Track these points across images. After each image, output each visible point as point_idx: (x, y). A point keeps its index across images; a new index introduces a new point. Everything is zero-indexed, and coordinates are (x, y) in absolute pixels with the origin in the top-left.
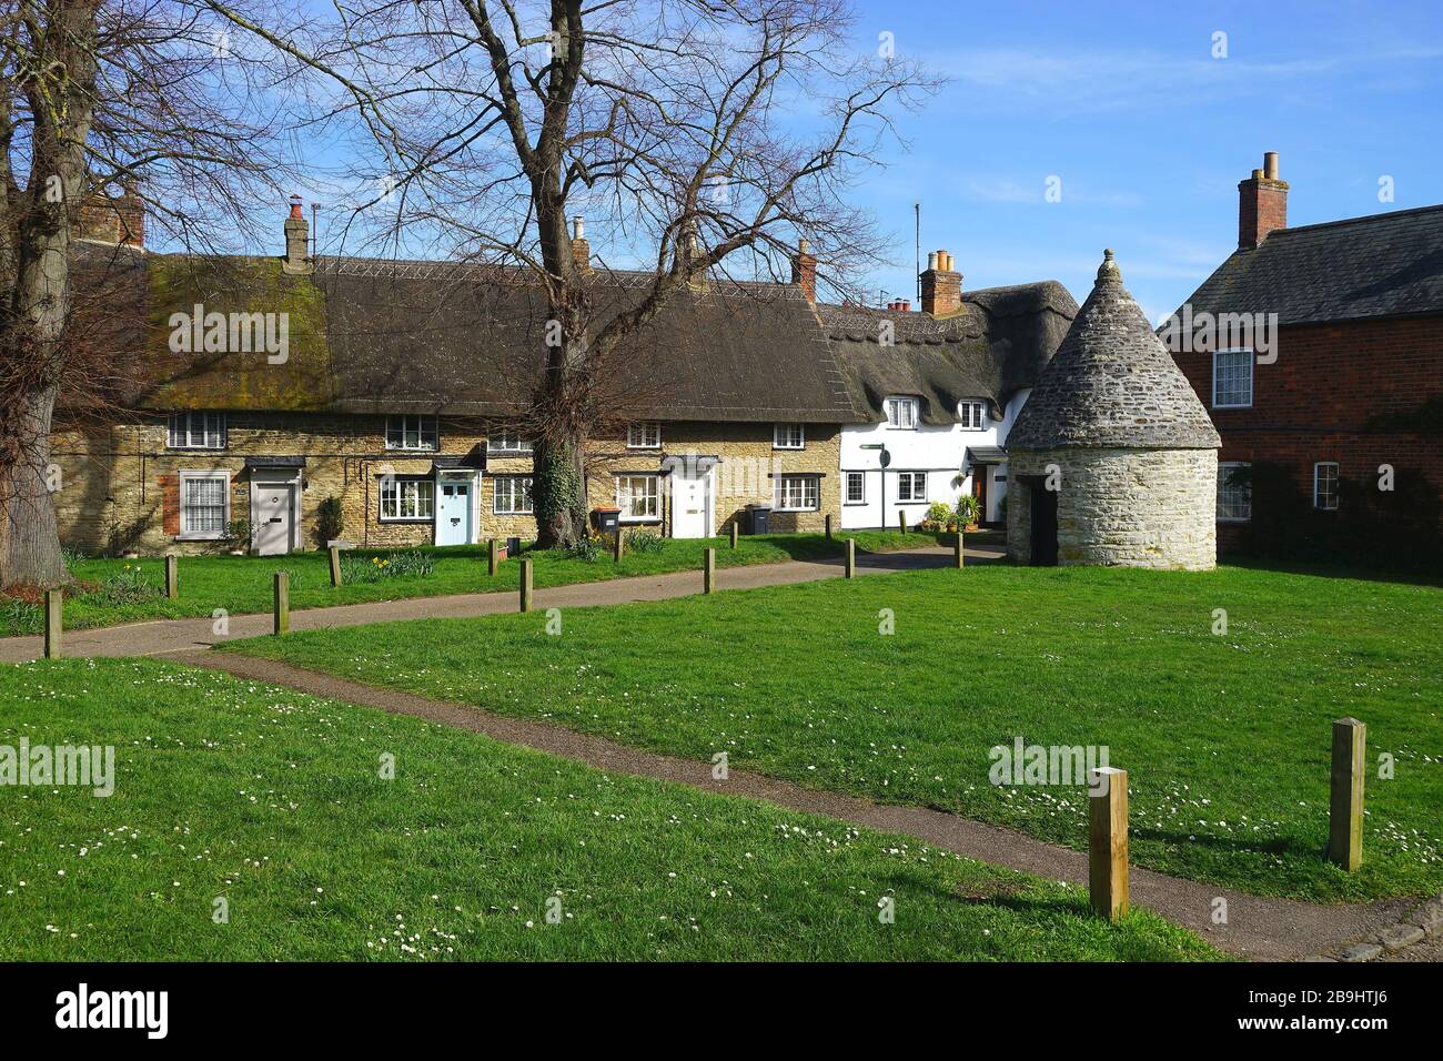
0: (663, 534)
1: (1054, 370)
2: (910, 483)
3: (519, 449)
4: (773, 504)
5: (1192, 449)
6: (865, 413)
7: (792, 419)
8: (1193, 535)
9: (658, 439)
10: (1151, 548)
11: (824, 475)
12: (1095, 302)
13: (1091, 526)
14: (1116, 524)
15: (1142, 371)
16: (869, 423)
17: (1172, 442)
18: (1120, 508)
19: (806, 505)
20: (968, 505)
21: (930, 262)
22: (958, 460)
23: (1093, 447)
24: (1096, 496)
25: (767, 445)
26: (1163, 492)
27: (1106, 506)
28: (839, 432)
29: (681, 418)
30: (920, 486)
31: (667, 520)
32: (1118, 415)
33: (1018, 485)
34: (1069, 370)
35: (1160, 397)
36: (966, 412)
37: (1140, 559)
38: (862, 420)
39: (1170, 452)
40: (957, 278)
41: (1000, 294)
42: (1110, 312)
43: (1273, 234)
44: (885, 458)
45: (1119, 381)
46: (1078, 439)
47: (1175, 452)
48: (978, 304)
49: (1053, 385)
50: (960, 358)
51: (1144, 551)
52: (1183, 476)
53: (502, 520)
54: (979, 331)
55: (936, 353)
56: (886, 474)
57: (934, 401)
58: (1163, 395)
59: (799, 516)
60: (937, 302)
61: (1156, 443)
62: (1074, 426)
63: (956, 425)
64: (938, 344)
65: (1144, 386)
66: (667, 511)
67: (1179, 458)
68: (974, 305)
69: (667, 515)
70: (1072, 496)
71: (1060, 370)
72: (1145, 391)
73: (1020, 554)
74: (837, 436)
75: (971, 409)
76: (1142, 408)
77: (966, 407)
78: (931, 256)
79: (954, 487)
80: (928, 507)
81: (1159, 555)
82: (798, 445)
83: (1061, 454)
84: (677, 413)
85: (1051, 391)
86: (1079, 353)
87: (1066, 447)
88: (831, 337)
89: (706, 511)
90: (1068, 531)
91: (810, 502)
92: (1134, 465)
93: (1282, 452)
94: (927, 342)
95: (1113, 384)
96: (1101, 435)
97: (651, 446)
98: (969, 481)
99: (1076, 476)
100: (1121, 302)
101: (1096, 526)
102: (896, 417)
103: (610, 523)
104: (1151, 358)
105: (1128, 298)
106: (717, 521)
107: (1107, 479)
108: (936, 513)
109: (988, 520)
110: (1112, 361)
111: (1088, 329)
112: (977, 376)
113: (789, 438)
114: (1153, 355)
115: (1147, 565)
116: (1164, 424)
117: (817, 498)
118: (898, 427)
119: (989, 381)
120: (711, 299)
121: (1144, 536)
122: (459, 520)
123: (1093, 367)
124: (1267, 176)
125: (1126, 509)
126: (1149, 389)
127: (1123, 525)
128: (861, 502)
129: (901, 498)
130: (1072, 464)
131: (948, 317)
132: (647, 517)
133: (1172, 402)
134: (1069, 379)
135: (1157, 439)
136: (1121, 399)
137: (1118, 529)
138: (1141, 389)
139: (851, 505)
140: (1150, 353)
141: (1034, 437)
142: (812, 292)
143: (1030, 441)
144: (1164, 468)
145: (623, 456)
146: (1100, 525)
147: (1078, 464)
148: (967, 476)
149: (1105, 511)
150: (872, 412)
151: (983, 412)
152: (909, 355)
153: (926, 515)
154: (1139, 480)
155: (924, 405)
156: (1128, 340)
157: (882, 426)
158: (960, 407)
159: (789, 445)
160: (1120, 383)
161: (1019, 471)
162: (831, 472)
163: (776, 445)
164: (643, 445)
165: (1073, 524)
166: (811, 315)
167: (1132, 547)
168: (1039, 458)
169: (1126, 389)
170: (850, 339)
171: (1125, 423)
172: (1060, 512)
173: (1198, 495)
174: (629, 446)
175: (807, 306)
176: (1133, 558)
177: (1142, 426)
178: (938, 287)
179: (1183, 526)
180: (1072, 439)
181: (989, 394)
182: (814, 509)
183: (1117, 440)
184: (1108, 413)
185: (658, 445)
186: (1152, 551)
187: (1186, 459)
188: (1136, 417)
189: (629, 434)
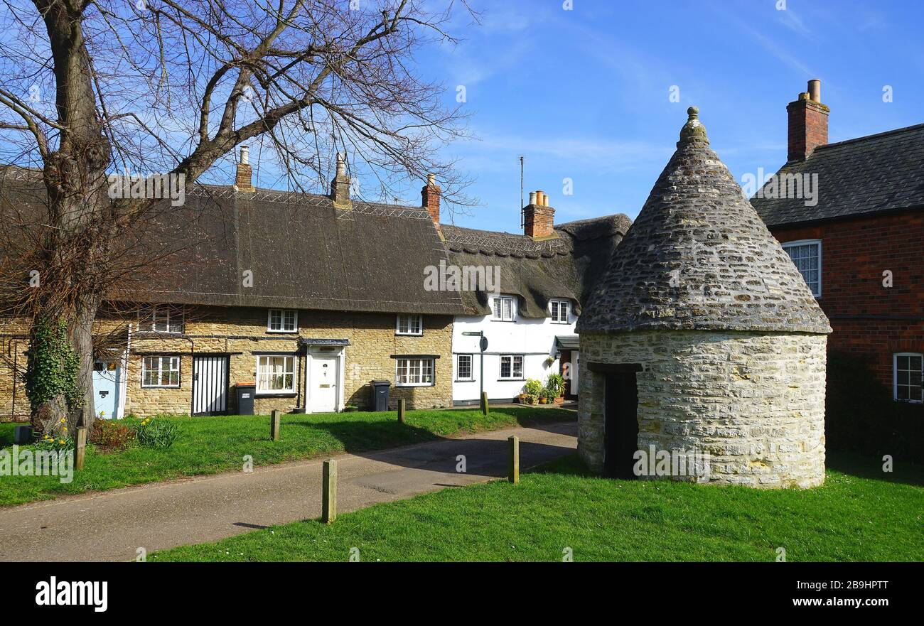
0: (298, 405)
1: (632, 240)
2: (510, 364)
3: (168, 332)
4: (395, 380)
5: (804, 333)
6: (473, 307)
7: (410, 311)
8: (807, 442)
9: (296, 324)
10: (757, 460)
11: (439, 357)
12: (679, 163)
13: (681, 431)
14: (713, 428)
15: (739, 238)
16: (476, 316)
17: (783, 325)
18: (719, 407)
19: (424, 381)
20: (556, 382)
21: (531, 199)
22: (549, 346)
23: (684, 330)
24: (687, 391)
25: (391, 332)
26: (772, 389)
27: (700, 404)
28: (452, 322)
29: (313, 308)
30: (518, 366)
31: (302, 393)
32: (714, 290)
33: (590, 375)
34: (651, 238)
35: (763, 269)
36: (555, 309)
37: (744, 474)
38: (470, 313)
39: (780, 337)
40: (550, 212)
41: (582, 224)
42: (697, 173)
43: (818, 149)
44: (484, 343)
45: (713, 249)
46: (664, 319)
47: (786, 337)
48: (566, 231)
49: (633, 256)
50: (552, 269)
51: (748, 463)
52: (795, 368)
53: (149, 392)
54: (567, 250)
55: (533, 265)
56: (484, 356)
57: (529, 300)
58: (767, 267)
59: (417, 391)
60: (535, 228)
61: (763, 326)
62: (659, 303)
63: (547, 319)
64: (535, 258)
65: (744, 256)
66: (302, 385)
67: (790, 346)
68: (562, 232)
69: (302, 389)
70: (657, 390)
71: (639, 239)
72: (744, 262)
73: (592, 458)
74: (450, 325)
75: (559, 307)
76: (743, 282)
77: (555, 305)
78: (531, 194)
79: (545, 368)
80: (524, 383)
81: (767, 469)
82: (417, 331)
83: (643, 337)
84: (309, 304)
85: (629, 264)
86: (662, 218)
87: (650, 329)
88: (451, 249)
89: (337, 386)
90: (651, 435)
91: (427, 379)
92: (736, 353)
93: (855, 341)
94: (527, 257)
95: (706, 252)
96: (694, 314)
97: (289, 331)
98: (557, 363)
99: (661, 365)
100: (708, 162)
101: (687, 430)
102: (499, 311)
103: (246, 396)
104: (748, 224)
105: (717, 159)
106: (346, 394)
107: (701, 370)
108: (530, 389)
109: (572, 393)
110: (702, 226)
111: (672, 192)
112: (564, 283)
113: (409, 326)
114: (750, 222)
115: (752, 482)
116: (772, 302)
117: (432, 375)
118: (501, 319)
119: (574, 286)
120: (353, 214)
121: (748, 444)
122: (107, 393)
123: (679, 233)
124: (812, 97)
125: (725, 410)
126: (749, 259)
127: (722, 429)
128: (469, 379)
129: (502, 376)
130: (657, 351)
131: (543, 240)
132: (285, 391)
133: (777, 276)
134: (651, 248)
135: (765, 320)
136: (716, 271)
137: (716, 435)
138: (740, 259)
139: (461, 381)
140: (747, 219)
141: (608, 317)
142: (436, 214)
143: (604, 322)
144: (773, 358)
145: (262, 339)
146: (693, 429)
147: (665, 350)
148: (556, 359)
149: (699, 411)
150: (478, 306)
151: (568, 309)
152: (512, 265)
153: (522, 390)
154: (742, 372)
155: (521, 303)
156: (720, 204)
157: (488, 318)
158: (550, 305)
159: (409, 332)
160: (714, 251)
161: (591, 358)
162: (444, 355)
163: (398, 332)
164: (282, 330)
165: (657, 426)
166: (434, 231)
167: (733, 458)
168: (615, 343)
169: (722, 259)
170: (466, 251)
171: (724, 300)
172: (641, 411)
173: (811, 392)
174: (269, 330)
175: (431, 224)
176: (736, 473)
177: (744, 304)
178: (536, 218)
179: (796, 431)
180: (656, 319)
181: (573, 296)
182: (430, 384)
183: (714, 321)
184: (702, 288)
185: (295, 330)
186: (758, 464)
187: (797, 347)
188: (737, 293)
189: (270, 319)
